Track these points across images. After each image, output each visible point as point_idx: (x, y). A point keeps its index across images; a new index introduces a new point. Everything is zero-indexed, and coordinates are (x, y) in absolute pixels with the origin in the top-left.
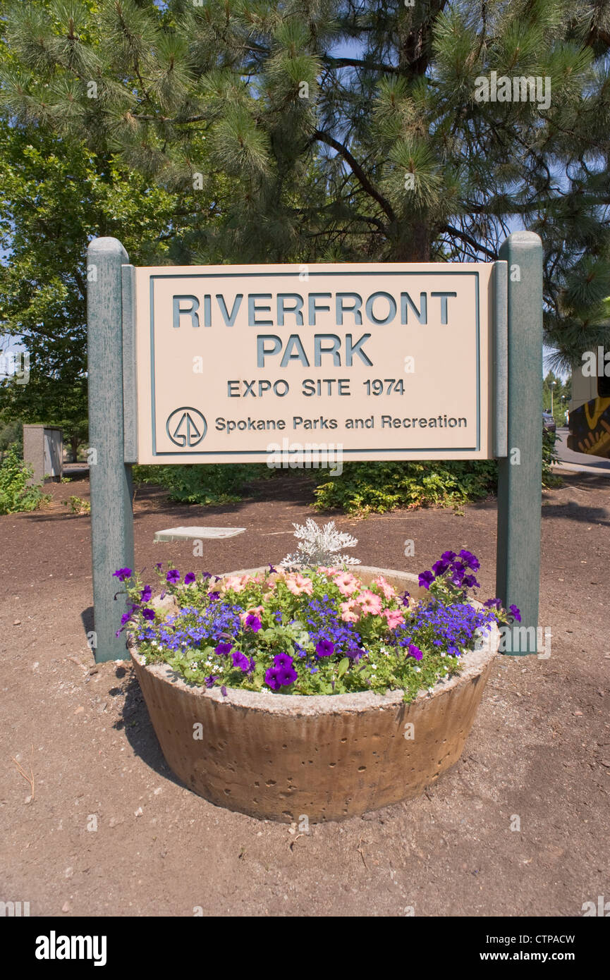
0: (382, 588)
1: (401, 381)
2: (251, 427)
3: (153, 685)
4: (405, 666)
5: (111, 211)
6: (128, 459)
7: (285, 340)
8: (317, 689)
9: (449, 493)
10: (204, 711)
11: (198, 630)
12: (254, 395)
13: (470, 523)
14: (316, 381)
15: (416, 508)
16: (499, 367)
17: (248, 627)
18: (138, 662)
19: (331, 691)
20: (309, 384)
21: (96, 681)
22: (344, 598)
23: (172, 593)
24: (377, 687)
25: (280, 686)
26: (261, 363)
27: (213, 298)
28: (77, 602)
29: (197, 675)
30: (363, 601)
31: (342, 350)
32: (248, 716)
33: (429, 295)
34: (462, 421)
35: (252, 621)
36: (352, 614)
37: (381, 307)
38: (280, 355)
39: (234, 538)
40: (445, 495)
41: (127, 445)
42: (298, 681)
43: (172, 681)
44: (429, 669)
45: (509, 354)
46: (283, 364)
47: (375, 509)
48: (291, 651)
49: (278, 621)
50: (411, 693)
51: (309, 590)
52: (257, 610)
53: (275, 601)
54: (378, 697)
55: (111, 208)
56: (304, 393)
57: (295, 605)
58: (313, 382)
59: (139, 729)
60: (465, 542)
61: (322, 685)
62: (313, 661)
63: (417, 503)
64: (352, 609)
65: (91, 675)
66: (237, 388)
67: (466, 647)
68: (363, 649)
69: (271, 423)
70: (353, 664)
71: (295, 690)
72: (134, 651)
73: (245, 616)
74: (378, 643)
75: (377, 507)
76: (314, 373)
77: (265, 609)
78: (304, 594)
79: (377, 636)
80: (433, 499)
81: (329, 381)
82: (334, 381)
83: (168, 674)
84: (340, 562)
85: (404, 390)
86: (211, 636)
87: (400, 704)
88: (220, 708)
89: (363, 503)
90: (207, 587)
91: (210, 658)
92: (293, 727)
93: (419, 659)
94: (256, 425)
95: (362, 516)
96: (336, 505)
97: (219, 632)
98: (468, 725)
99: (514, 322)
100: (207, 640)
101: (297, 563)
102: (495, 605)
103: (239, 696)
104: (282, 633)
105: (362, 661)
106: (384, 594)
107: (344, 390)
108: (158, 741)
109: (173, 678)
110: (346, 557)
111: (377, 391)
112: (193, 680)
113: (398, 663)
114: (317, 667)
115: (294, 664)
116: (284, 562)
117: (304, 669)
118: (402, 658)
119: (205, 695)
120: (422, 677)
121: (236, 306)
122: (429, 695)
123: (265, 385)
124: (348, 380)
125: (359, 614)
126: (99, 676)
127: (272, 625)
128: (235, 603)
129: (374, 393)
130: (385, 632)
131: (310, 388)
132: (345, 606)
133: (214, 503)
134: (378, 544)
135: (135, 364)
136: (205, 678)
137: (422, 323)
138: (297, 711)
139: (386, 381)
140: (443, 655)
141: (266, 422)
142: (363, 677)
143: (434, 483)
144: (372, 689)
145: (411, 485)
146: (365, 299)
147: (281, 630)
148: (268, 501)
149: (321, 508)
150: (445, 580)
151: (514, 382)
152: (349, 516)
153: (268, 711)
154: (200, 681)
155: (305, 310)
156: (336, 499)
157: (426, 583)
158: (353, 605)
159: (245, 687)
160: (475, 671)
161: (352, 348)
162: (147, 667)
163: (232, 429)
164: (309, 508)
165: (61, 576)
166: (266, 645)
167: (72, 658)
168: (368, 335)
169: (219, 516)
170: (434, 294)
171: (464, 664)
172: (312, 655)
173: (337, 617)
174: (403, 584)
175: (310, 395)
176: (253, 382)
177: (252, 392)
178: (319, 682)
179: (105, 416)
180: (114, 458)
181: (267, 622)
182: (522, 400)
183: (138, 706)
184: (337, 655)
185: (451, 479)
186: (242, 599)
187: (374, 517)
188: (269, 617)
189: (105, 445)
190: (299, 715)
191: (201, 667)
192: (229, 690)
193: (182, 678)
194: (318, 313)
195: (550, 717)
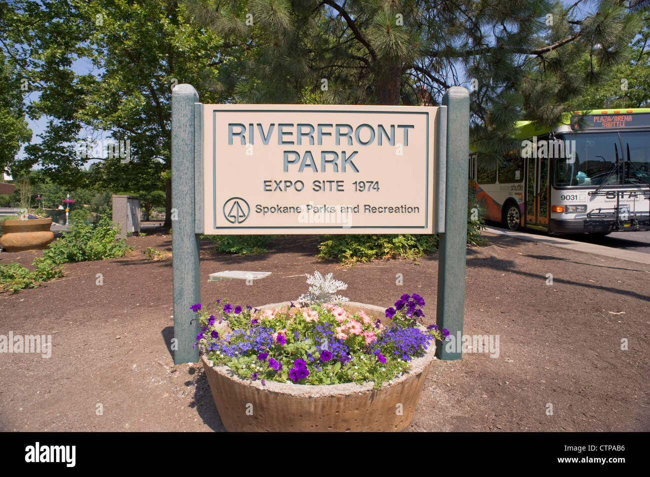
0: (362, 317)
1: (377, 183)
2: (279, 211)
3: (218, 379)
4: (375, 367)
5: (177, 44)
6: (197, 231)
7: (302, 155)
8: (321, 381)
9: (410, 249)
10: (250, 395)
11: (245, 344)
12: (281, 190)
13: (424, 270)
14: (322, 182)
15: (388, 259)
16: (441, 175)
17: (278, 342)
18: (208, 364)
19: (330, 383)
20: (317, 183)
21: (176, 377)
22: (338, 324)
23: (227, 319)
24: (358, 380)
25: (298, 379)
26: (286, 169)
27: (255, 126)
28: (157, 323)
29: (246, 373)
30: (350, 326)
31: (339, 162)
32: (278, 397)
33: (396, 127)
34: (416, 209)
35: (280, 339)
36: (343, 335)
37: (365, 134)
38: (298, 165)
39: (264, 279)
40: (408, 250)
41: (197, 222)
42: (309, 377)
43: (231, 377)
44: (390, 369)
45: (447, 167)
46: (301, 170)
47: (360, 259)
48: (305, 357)
49: (296, 338)
50: (378, 384)
51: (316, 319)
52: (283, 331)
53: (294, 326)
54: (359, 386)
55: (178, 42)
56: (314, 189)
57: (306, 328)
58: (320, 182)
59: (205, 407)
60: (420, 283)
61: (324, 379)
62: (319, 364)
63: (389, 256)
64: (343, 331)
65: (172, 372)
66: (270, 186)
67: (413, 356)
68: (350, 356)
69: (292, 209)
70: (343, 366)
71: (307, 382)
72: (205, 357)
73: (275, 335)
74: (359, 353)
75: (361, 258)
76: (321, 177)
77: (288, 330)
78: (313, 321)
79: (359, 348)
80: (399, 253)
81: (331, 182)
82: (334, 181)
83: (227, 372)
84: (336, 299)
85: (379, 189)
86: (253, 348)
87: (372, 390)
88: (261, 393)
89: (352, 256)
90: (249, 315)
91: (254, 362)
92: (306, 405)
93: (383, 363)
94: (282, 209)
95: (351, 265)
96: (333, 256)
97: (258, 346)
98: (415, 404)
99: (450, 146)
100: (251, 350)
101: (308, 300)
102: (434, 328)
103: (272, 386)
104: (299, 346)
105: (349, 364)
106: (363, 321)
107: (340, 188)
108: (219, 414)
109: (231, 375)
110: (340, 296)
111: (361, 189)
112: (244, 376)
113: (371, 365)
114: (321, 368)
115: (307, 366)
116: (300, 299)
117: (312, 369)
118: (374, 362)
119: (251, 385)
120: (385, 374)
121: (270, 132)
122: (389, 385)
123: (288, 184)
124: (343, 182)
125: (348, 334)
126: (177, 373)
127: (292, 341)
128: (268, 327)
129: (360, 190)
130: (364, 346)
131: (318, 186)
132: (339, 329)
133: (249, 253)
134: (362, 285)
135: (203, 169)
136: (251, 374)
137: (391, 145)
138: (309, 394)
139: (367, 182)
140: (399, 360)
141: (289, 208)
142: (349, 374)
143: (400, 242)
144: (355, 381)
145: (385, 244)
146: (354, 129)
147: (299, 344)
148: (287, 252)
149: (323, 258)
150: (402, 313)
151: (450, 185)
152: (342, 264)
153: (291, 395)
154: (248, 376)
155: (315, 135)
156: (333, 252)
157: (390, 315)
158: (344, 329)
159: (276, 380)
160: (419, 371)
161: (346, 161)
162: (213, 368)
163: (266, 212)
164: (314, 258)
165: (145, 305)
166: (288, 354)
167: (159, 361)
168: (357, 152)
169: (253, 263)
170: (399, 126)
171: (411, 366)
172: (318, 360)
173: (334, 336)
174: (377, 314)
175: (317, 191)
176: (281, 182)
177: (280, 188)
178: (322, 377)
179: (182, 202)
180: (188, 230)
181: (289, 339)
182: (455, 196)
183: (204, 393)
184: (333, 360)
185: (412, 240)
186: (273, 324)
187: (359, 265)
188: (290, 335)
189: (183, 221)
190: (310, 397)
191: (248, 367)
192: (266, 382)
193: (236, 374)
194: (324, 137)
195: (467, 399)
